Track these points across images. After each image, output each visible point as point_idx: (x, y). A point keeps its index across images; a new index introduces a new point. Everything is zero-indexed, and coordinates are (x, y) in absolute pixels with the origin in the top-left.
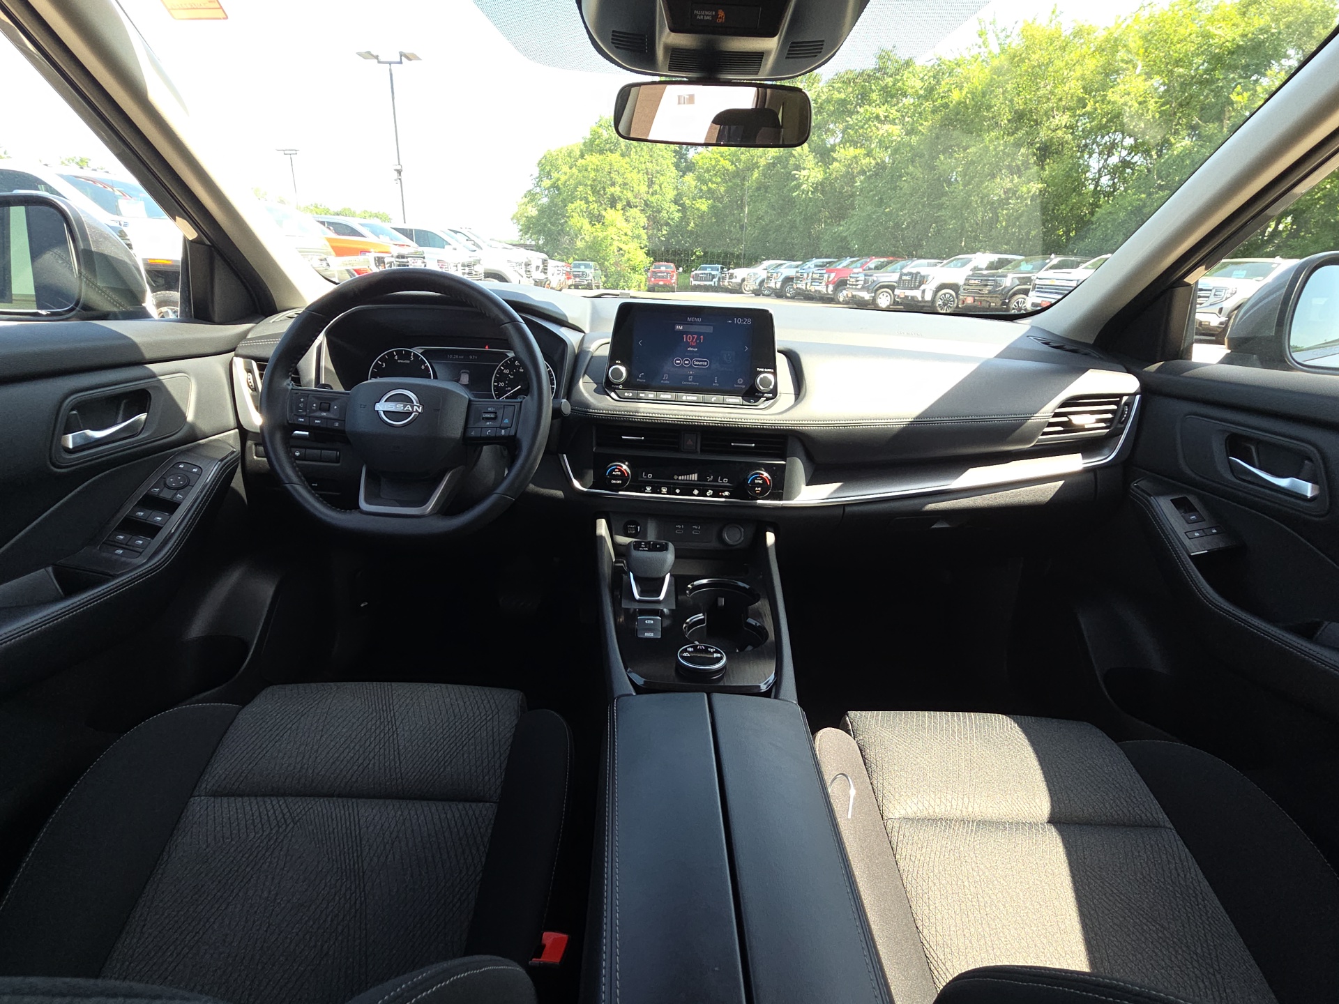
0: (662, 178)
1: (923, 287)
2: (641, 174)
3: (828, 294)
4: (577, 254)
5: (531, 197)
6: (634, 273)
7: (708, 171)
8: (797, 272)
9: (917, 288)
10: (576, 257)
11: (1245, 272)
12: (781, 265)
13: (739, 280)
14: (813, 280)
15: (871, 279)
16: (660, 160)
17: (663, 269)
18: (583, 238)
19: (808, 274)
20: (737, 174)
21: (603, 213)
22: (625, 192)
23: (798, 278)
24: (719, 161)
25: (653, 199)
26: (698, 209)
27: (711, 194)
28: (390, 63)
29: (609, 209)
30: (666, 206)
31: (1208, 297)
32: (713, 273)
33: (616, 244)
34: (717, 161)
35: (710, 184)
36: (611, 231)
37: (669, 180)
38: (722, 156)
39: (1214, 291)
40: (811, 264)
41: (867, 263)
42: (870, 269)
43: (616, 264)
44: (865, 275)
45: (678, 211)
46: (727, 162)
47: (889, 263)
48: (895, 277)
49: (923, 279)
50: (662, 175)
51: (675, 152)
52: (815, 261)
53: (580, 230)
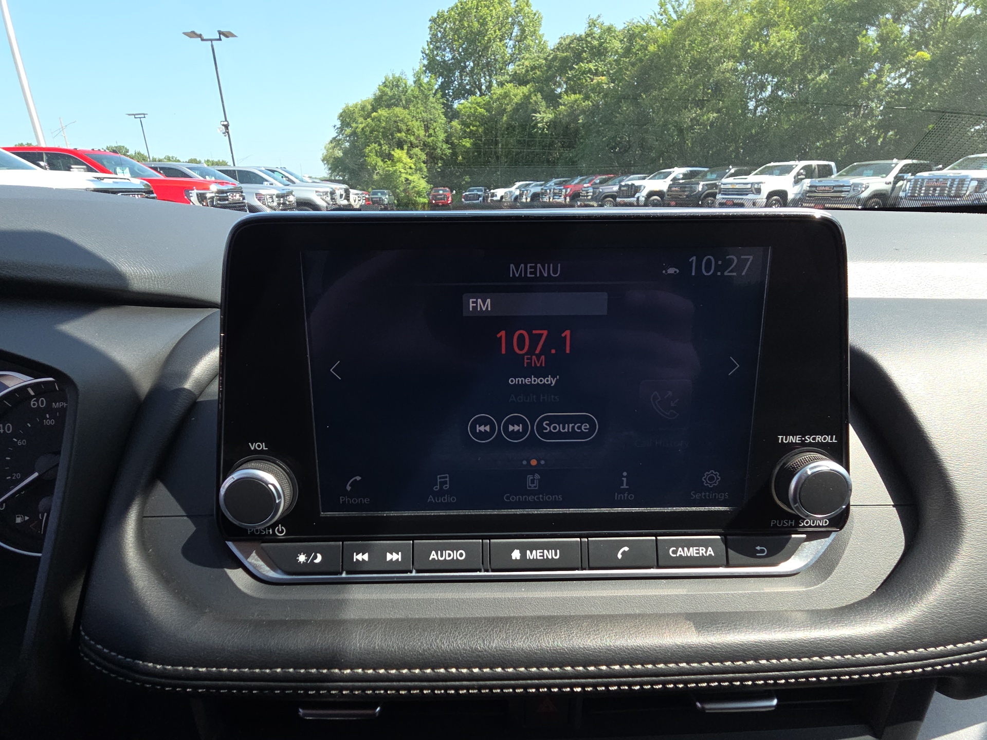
0: (435, 124)
1: (637, 196)
2: (419, 122)
4: (374, 185)
5: (336, 142)
6: (419, 197)
7: (469, 117)
8: (542, 189)
9: (633, 196)
10: (374, 187)
11: (872, 172)
12: (530, 184)
13: (498, 198)
14: (555, 194)
15: (597, 191)
16: (433, 110)
17: (441, 192)
18: (378, 173)
19: (550, 191)
20: (491, 119)
21: (392, 153)
22: (409, 136)
23: (543, 194)
24: (477, 109)
25: (430, 140)
26: (464, 146)
27: (471, 135)
28: (211, 40)
29: (396, 149)
30: (439, 145)
31: (848, 191)
32: (479, 193)
33: (404, 175)
35: (471, 127)
36: (399, 166)
37: (440, 125)
38: (478, 106)
39: (853, 186)
40: (552, 183)
41: (594, 179)
42: (596, 184)
43: (405, 190)
44: (593, 188)
45: (449, 148)
46: (483, 109)
47: (609, 179)
48: (616, 188)
49: (637, 189)
50: (435, 122)
51: (443, 104)
52: (555, 180)
53: (375, 167)
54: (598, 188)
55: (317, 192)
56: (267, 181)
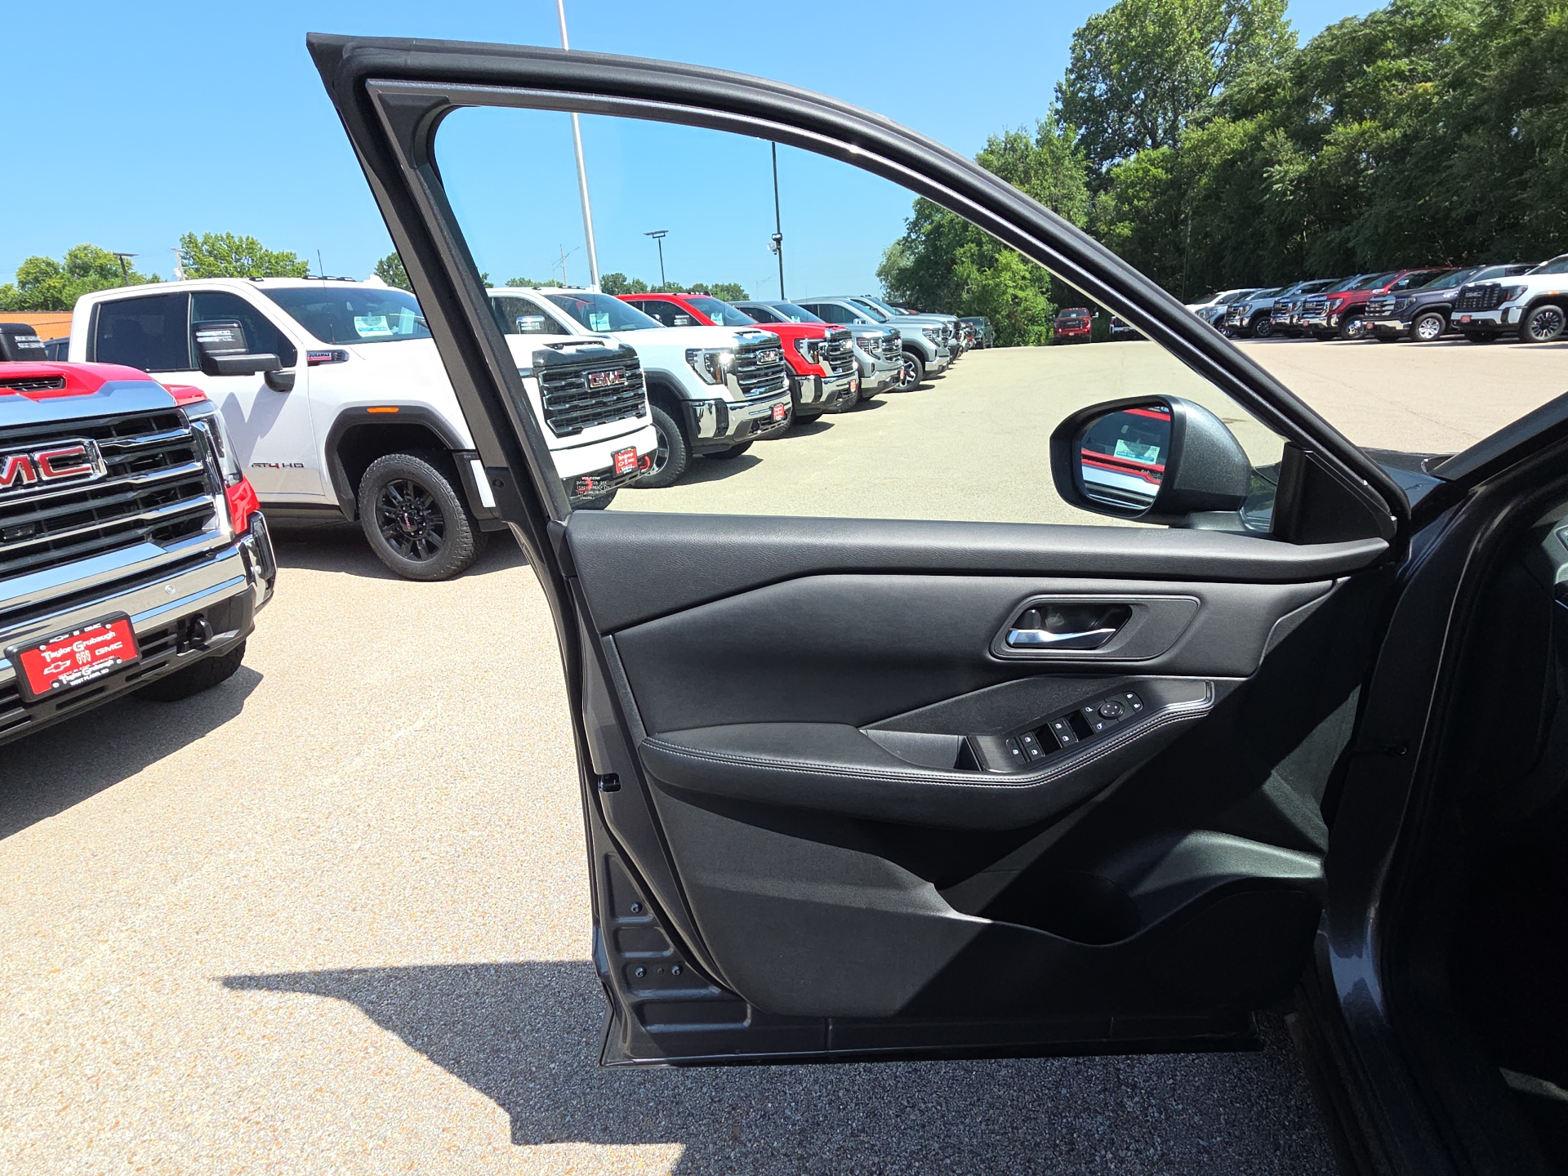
0: (1070, 204)
3: (1331, 328)
4: (962, 309)
5: (907, 244)
6: (1033, 324)
7: (1133, 185)
8: (1275, 302)
10: (961, 312)
12: (1248, 294)
14: (1306, 311)
15: (1406, 301)
16: (1069, 181)
17: (1074, 316)
18: (970, 288)
19: (1295, 304)
20: (1174, 184)
21: (997, 256)
23: (1278, 311)
24: (1149, 170)
26: (1119, 235)
27: (1137, 215)
33: (1011, 291)
34: (1146, 171)
35: (1136, 202)
36: (1006, 276)
37: (1079, 203)
38: (1152, 165)
40: (1296, 289)
41: (1395, 279)
42: (1402, 288)
43: (1009, 316)
44: (1397, 297)
46: (1160, 170)
47: (1436, 276)
48: (1450, 294)
49: (1507, 294)
50: (1071, 199)
51: (1087, 168)
52: (1303, 285)
53: (966, 280)
54: (1408, 297)
55: (924, 330)
56: (858, 317)
